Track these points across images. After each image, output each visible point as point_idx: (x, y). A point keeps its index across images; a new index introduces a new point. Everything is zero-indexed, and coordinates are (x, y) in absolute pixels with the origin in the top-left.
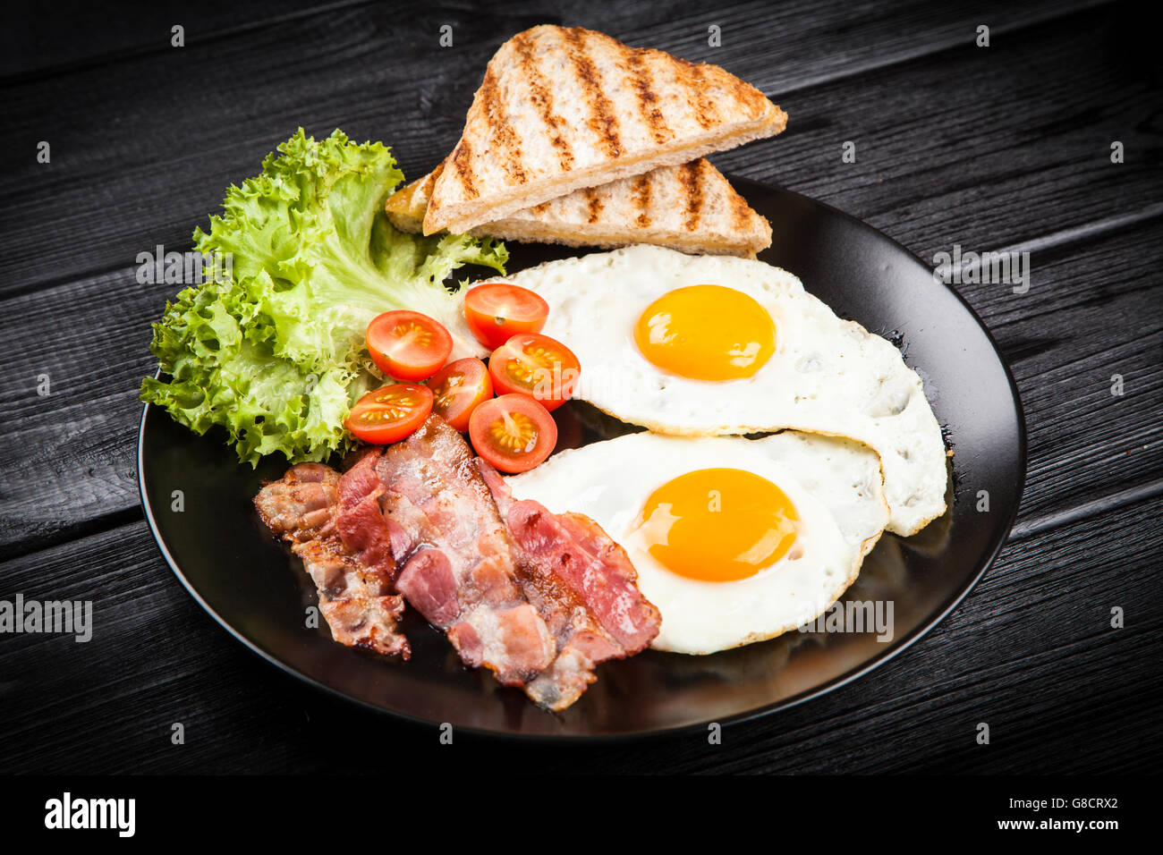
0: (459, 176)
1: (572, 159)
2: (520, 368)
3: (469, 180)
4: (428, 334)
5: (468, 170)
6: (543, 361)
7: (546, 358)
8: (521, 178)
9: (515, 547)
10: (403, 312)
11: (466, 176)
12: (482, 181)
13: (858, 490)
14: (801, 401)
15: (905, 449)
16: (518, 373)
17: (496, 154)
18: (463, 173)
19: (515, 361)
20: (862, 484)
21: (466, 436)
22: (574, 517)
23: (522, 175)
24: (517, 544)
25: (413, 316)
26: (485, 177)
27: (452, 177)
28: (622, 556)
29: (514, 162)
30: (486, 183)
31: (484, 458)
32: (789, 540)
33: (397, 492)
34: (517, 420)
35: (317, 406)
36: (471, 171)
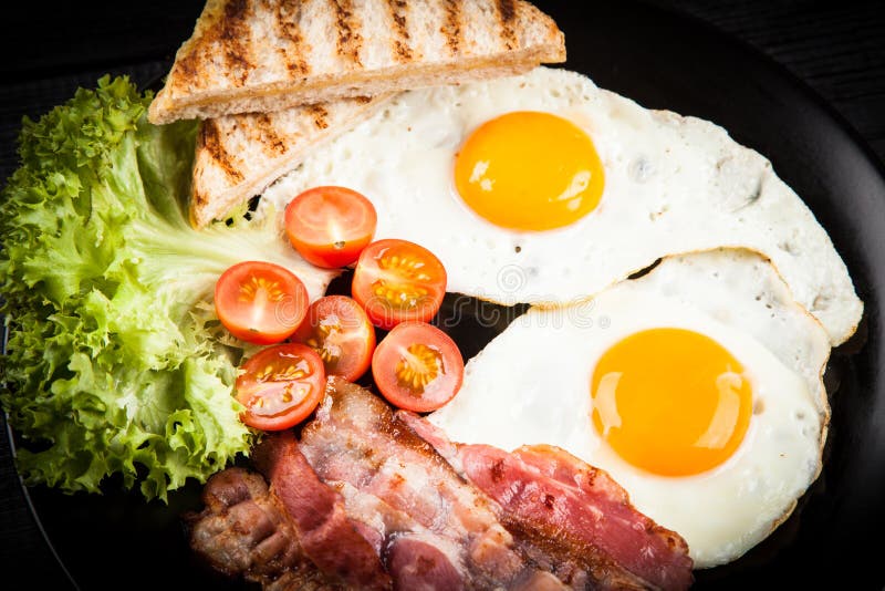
0: (216, 161)
1: (326, 114)
2: (387, 290)
3: (226, 163)
4: (275, 285)
5: (221, 153)
6: (403, 271)
7: (405, 266)
8: (280, 148)
9: (491, 503)
10: (236, 267)
11: (222, 159)
12: (242, 161)
13: (763, 302)
14: (657, 218)
15: (784, 240)
16: (389, 296)
17: (244, 126)
18: (217, 157)
19: (379, 282)
20: (763, 293)
21: (376, 391)
22: (535, 450)
23: (281, 143)
24: (492, 501)
25: (248, 267)
26: (243, 155)
27: (210, 165)
28: (607, 480)
29: (267, 131)
30: (246, 161)
31: (406, 410)
32: (744, 392)
33: (335, 480)
34: (416, 353)
35: (204, 411)
36: (226, 153)
